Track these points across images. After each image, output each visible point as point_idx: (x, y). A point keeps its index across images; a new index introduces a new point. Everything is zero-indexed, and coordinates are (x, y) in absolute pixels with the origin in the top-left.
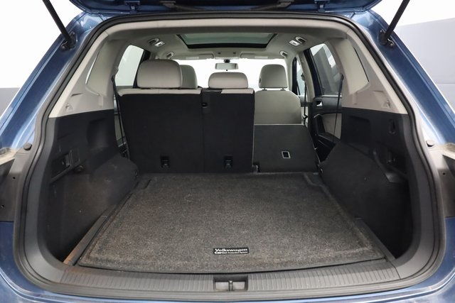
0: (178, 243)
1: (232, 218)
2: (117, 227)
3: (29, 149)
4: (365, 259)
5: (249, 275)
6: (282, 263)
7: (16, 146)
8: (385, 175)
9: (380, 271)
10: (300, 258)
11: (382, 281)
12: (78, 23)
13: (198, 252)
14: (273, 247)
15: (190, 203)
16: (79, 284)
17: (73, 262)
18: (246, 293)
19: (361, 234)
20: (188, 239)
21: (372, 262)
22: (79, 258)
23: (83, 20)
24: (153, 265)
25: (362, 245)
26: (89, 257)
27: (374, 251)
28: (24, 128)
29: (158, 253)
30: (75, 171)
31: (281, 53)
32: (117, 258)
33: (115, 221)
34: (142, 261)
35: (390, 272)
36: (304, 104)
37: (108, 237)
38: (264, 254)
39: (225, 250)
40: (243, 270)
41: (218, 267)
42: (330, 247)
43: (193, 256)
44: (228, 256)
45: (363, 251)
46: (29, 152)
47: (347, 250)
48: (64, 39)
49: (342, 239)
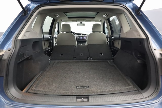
0: (64, 84)
1: (83, 76)
2: (42, 79)
4: (131, 90)
5: (89, 96)
6: (101, 92)
7: (5, 49)
8: (137, 61)
9: (136, 95)
10: (107, 90)
11: (137, 99)
13: (71, 88)
14: (98, 86)
15: (68, 70)
16: (28, 99)
17: (26, 91)
18: (88, 103)
19: (129, 82)
20: (67, 83)
21: (133, 91)
22: (28, 90)
23: (31, 6)
24: (54, 92)
25: (129, 86)
26: (32, 89)
27: (134, 88)
28: (8, 43)
29: (56, 88)
30: (28, 59)
31: (100, 20)
32: (42, 90)
33: (42, 77)
34: (51, 91)
35: (140, 95)
36: (107, 37)
37: (39, 82)
38: (95, 89)
39: (80, 87)
40: (87, 94)
41: (78, 93)
42: (118, 86)
43: (69, 89)
44: (81, 89)
45: (130, 88)
46: (9, 51)
47: (124, 87)
48: (23, 12)
49: (122, 83)
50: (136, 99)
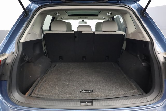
0: (67, 88)
1: (86, 79)
2: (44, 82)
3: (13, 54)
5: (93, 100)
6: (105, 96)
7: (8, 53)
8: (142, 64)
9: (140, 99)
10: (111, 94)
12: (29, 7)
13: (74, 92)
14: (102, 90)
15: (70, 74)
16: (31, 103)
17: (29, 95)
18: (92, 106)
19: (133, 85)
20: (70, 87)
21: (138, 96)
22: (31, 94)
23: (32, 6)
24: (58, 96)
25: (134, 89)
26: (34, 94)
27: (138, 92)
28: (11, 46)
29: (60, 92)
30: (28, 62)
31: (103, 18)
32: (45, 94)
33: (43, 80)
34: (54, 95)
35: (143, 98)
37: (41, 86)
38: (98, 92)
39: (84, 91)
41: (82, 97)
42: (122, 90)
43: (72, 93)
44: (85, 93)
45: (134, 92)
46: (13, 55)
47: (128, 91)
48: (25, 13)
49: (127, 87)
50: (140, 102)
